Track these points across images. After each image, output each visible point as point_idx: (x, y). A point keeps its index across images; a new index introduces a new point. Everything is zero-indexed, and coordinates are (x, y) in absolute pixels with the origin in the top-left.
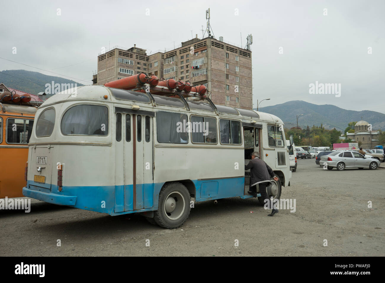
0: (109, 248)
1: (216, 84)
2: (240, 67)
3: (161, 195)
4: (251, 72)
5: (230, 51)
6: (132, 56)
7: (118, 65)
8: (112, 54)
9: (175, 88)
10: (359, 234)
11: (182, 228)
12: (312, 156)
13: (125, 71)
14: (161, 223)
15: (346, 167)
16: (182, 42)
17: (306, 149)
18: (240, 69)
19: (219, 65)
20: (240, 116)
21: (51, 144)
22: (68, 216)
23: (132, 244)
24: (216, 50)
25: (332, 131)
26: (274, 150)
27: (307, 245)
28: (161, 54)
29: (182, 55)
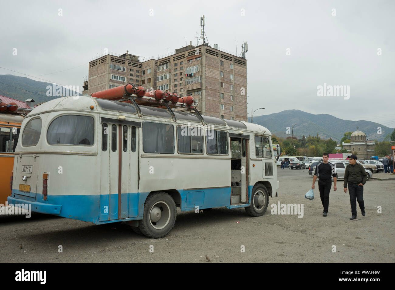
0: (92, 257)
1: (210, 92)
2: (234, 75)
3: (146, 205)
4: (246, 80)
5: (225, 59)
6: (124, 62)
7: (110, 72)
8: (104, 60)
9: (162, 99)
10: (339, 243)
11: (167, 237)
12: (307, 166)
13: (117, 78)
14: (147, 232)
15: (338, 177)
16: (176, 49)
17: (301, 159)
18: (234, 77)
19: (213, 73)
20: (227, 126)
21: (37, 153)
22: (53, 226)
23: (115, 253)
24: (211, 58)
25: (328, 141)
26: (262, 160)
27: (287, 253)
28: (155, 61)
29: (176, 62)
